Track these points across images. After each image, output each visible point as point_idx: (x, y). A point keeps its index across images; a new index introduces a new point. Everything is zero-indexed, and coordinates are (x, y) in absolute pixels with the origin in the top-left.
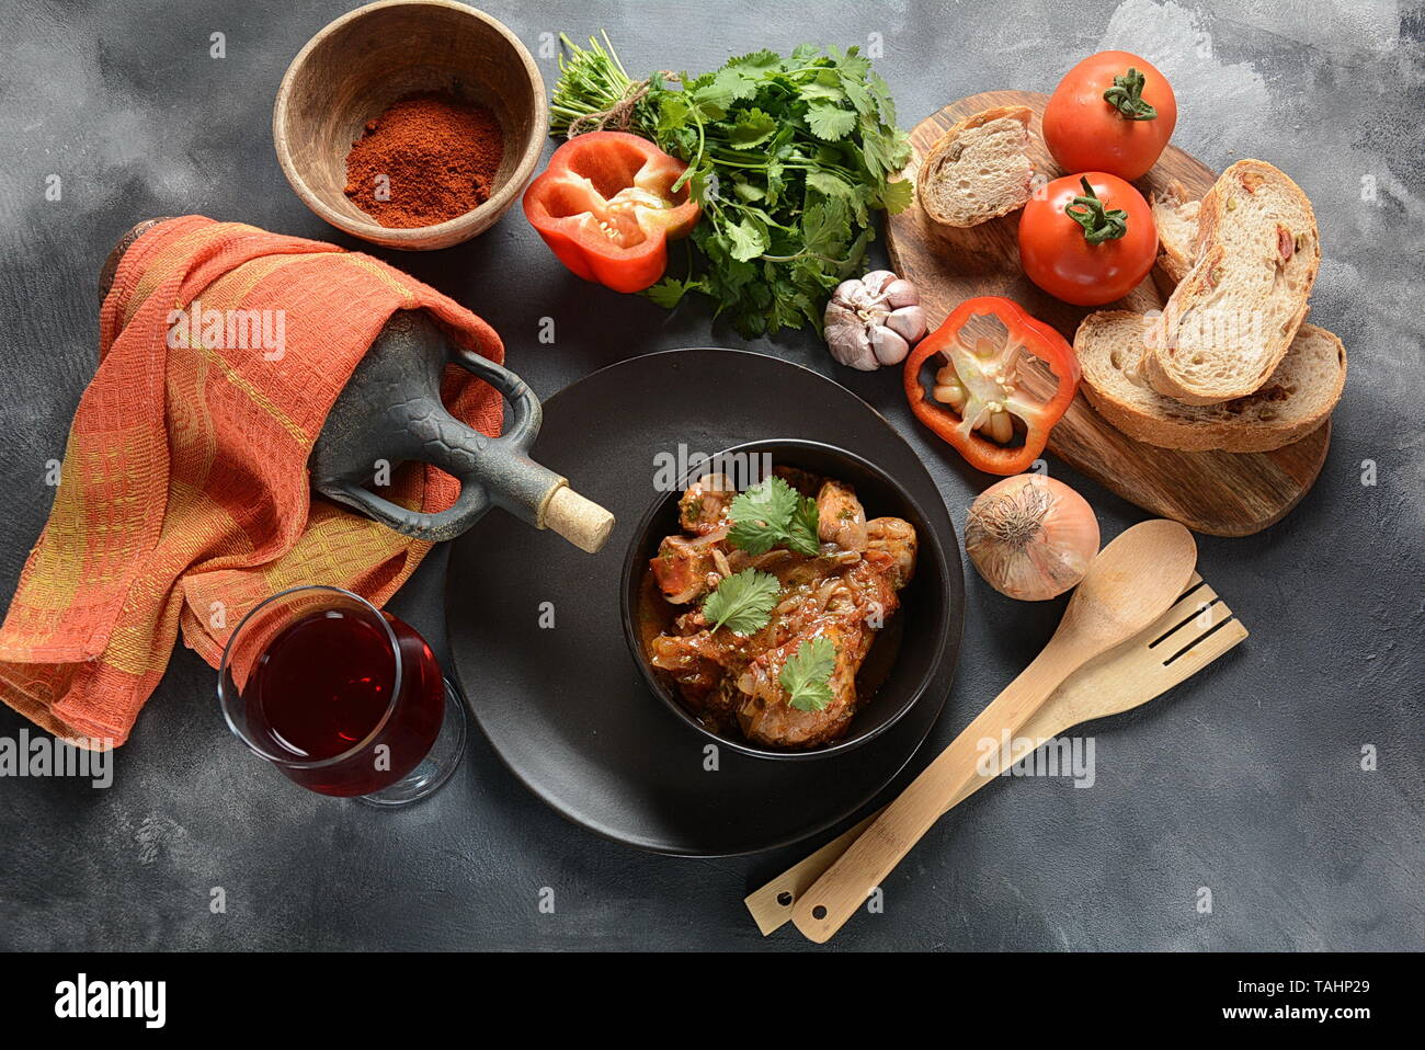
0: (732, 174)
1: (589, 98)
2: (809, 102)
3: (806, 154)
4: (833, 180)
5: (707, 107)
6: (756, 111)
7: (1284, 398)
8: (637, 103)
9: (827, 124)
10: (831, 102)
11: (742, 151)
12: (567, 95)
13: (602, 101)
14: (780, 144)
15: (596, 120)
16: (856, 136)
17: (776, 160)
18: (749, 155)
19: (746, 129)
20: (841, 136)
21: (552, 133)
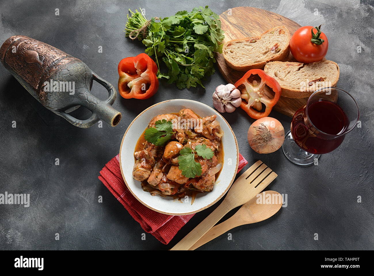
0: (175, 45)
1: (135, 26)
2: (194, 24)
3: (194, 38)
4: (202, 45)
5: (166, 26)
6: (180, 27)
8: (148, 26)
9: (199, 29)
10: (200, 23)
11: (176, 38)
12: (129, 25)
13: (139, 26)
14: (187, 36)
15: (137, 32)
16: (208, 32)
17: (185, 39)
18: (178, 39)
19: (177, 32)
20: (204, 33)
21: (126, 36)
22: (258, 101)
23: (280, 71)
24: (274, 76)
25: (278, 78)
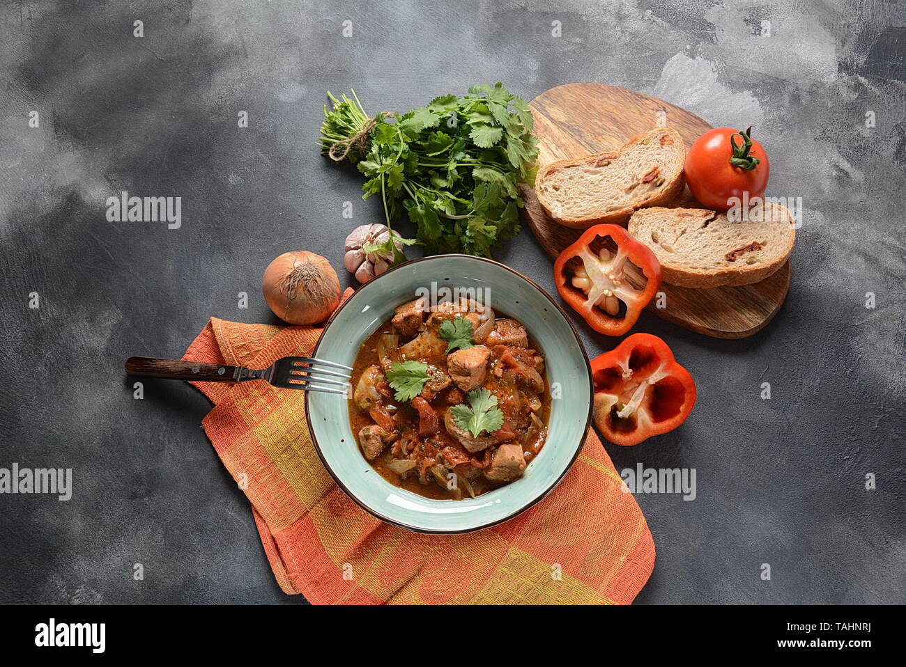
0: (431, 172)
1: (342, 131)
2: (472, 126)
3: (474, 156)
4: (491, 172)
5: (409, 132)
6: (439, 133)
7: (760, 249)
8: (370, 132)
9: (483, 137)
10: (485, 123)
11: (433, 157)
12: (328, 130)
13: (349, 132)
14: (456, 151)
15: (347, 144)
16: (503, 142)
17: (453, 160)
18: (437, 159)
19: (435, 144)
20: (494, 144)
21: (322, 153)
22: (610, 295)
23: (663, 230)
24: (651, 240)
25: (658, 245)
